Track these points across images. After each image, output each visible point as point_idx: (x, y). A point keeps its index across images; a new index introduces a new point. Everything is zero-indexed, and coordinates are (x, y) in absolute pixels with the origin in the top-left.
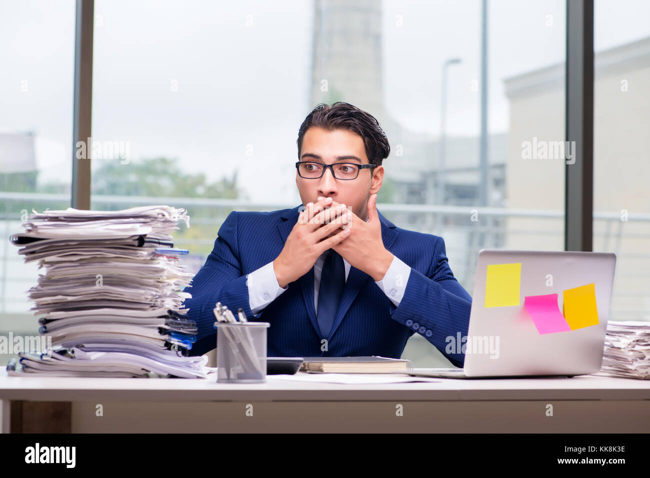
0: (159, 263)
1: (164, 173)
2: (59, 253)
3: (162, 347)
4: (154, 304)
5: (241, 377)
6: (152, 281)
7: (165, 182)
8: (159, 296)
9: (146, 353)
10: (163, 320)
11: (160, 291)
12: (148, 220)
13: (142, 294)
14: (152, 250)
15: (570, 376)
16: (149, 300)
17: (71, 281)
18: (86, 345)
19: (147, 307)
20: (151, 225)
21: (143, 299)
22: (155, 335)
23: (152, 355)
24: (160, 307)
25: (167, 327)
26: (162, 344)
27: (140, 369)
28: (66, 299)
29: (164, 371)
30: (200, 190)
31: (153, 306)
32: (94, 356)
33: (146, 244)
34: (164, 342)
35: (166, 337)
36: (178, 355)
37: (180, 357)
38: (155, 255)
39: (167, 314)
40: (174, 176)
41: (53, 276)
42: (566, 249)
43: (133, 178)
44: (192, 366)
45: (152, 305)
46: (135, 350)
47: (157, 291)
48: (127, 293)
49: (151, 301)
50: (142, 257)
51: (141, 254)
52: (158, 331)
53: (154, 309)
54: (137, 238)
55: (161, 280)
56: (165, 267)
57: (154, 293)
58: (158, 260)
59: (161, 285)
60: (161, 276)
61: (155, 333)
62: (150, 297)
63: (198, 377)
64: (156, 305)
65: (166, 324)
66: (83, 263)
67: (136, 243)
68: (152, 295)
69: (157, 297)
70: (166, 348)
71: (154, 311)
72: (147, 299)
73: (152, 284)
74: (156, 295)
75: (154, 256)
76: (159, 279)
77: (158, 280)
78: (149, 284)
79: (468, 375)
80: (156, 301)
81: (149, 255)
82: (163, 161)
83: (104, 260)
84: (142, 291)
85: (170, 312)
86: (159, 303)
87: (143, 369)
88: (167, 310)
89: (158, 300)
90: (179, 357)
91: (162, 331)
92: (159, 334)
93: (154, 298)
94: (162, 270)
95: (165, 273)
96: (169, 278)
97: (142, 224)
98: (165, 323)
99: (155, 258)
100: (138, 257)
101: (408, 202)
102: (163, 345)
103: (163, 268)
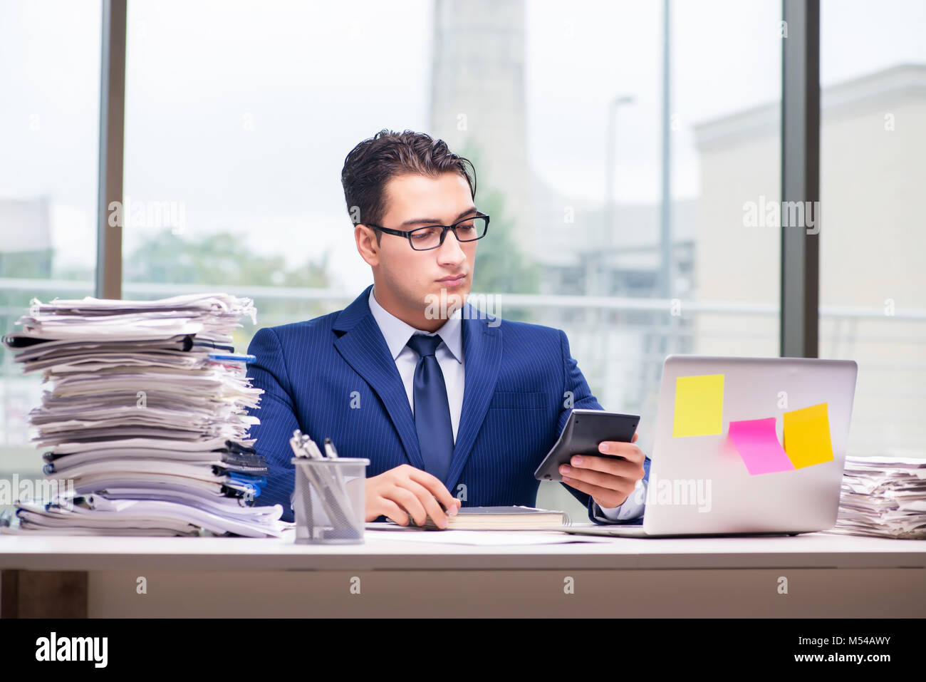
0: (213, 374)
1: (228, 253)
2: (72, 360)
3: (218, 493)
4: (207, 432)
5: (328, 536)
6: (203, 399)
7: (229, 266)
8: (213, 421)
9: (195, 501)
10: (220, 455)
11: (215, 415)
12: (198, 313)
13: (189, 419)
14: (204, 356)
15: (793, 534)
16: (199, 427)
17: (89, 400)
18: (110, 491)
19: (197, 436)
20: (201, 320)
21: (192, 425)
22: (208, 476)
23: (203, 504)
24: (215, 437)
25: (224, 465)
26: (218, 488)
27: (187, 524)
28: (82, 425)
29: (221, 528)
30: (278, 277)
31: (205, 436)
32: (121, 505)
33: (194, 348)
34: (221, 487)
35: (223, 479)
36: (240, 505)
37: (243, 507)
38: (208, 363)
39: (224, 446)
40: (242, 258)
41: (64, 393)
42: (783, 354)
43: (185, 260)
44: (260, 520)
45: (204, 434)
46: (180, 498)
47: (210, 415)
48: (167, 417)
49: (202, 428)
50: (190, 365)
51: (188, 361)
52: (212, 470)
53: (206, 440)
54: (182, 338)
55: (216, 398)
56: (222, 381)
57: (206, 417)
58: (213, 370)
59: (216, 405)
60: (216, 393)
61: (208, 474)
62: (201, 423)
63: (269, 536)
64: (208, 434)
65: (224, 461)
66: (105, 373)
67: (181, 346)
68: (203, 419)
69: (210, 422)
70: (223, 494)
71: (207, 442)
72: (196, 425)
73: (203, 404)
74: (208, 420)
75: (206, 365)
76: (213, 396)
77: (212, 398)
78: (200, 404)
79: (649, 532)
80: (209, 428)
81: (200, 363)
82: (226, 237)
83: (135, 370)
84: (189, 414)
85: (229, 443)
86: (213, 431)
87: (191, 525)
88: (224, 441)
89: (211, 426)
90: (241, 508)
91: (217, 470)
92: (213, 475)
93: (207, 423)
94: (218, 385)
95: (222, 389)
96: (227, 395)
97: (189, 319)
98: (221, 459)
99: (207, 367)
100: (184, 365)
101: (562, 293)
102: (219, 491)
103: (219, 382)
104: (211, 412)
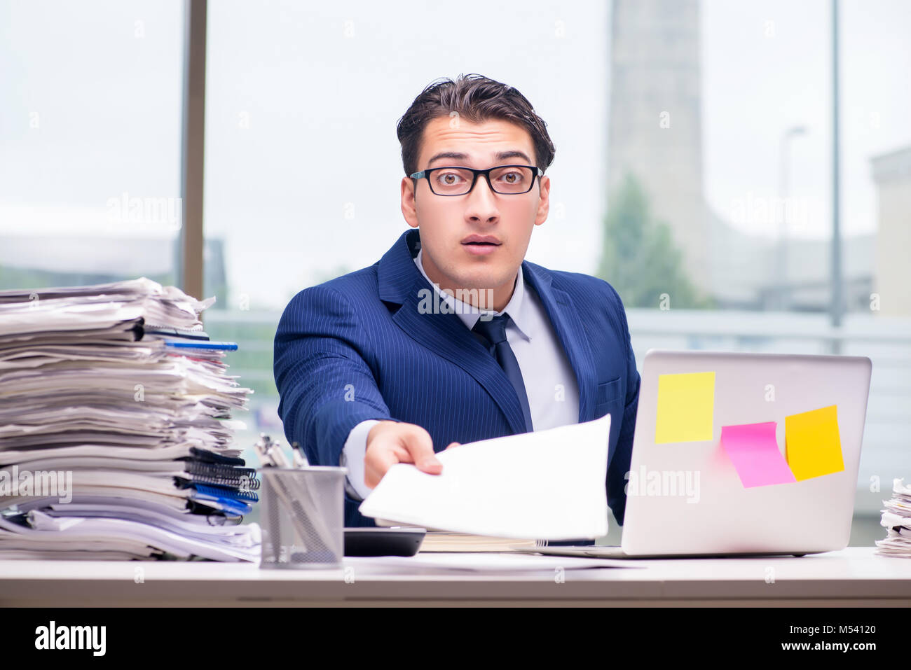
0: (173, 368)
3: (182, 510)
4: (168, 437)
5: (297, 559)
6: (161, 397)
8: (175, 423)
9: (153, 519)
10: (183, 464)
11: (177, 415)
13: (146, 421)
14: (158, 345)
16: (158, 430)
18: (55, 507)
19: (155, 442)
21: (148, 429)
22: (168, 489)
23: (165, 523)
24: (177, 443)
25: (188, 476)
26: (183, 504)
27: (144, 546)
28: (22, 430)
29: (186, 551)
31: (167, 441)
32: (65, 524)
33: (146, 337)
34: (186, 502)
35: (188, 493)
36: (210, 523)
37: (213, 525)
38: (167, 354)
39: (188, 454)
41: (1, 394)
44: (231, 541)
45: (165, 439)
46: (137, 515)
47: (170, 415)
48: (120, 419)
49: (161, 432)
50: (144, 358)
51: (141, 353)
52: (173, 482)
53: (167, 446)
54: (131, 326)
55: (177, 396)
56: (184, 375)
57: (166, 418)
58: (173, 362)
59: (178, 404)
60: (177, 389)
61: (169, 487)
62: (160, 425)
63: (242, 561)
64: (170, 439)
65: (187, 471)
66: (45, 370)
67: (130, 335)
68: (163, 421)
69: (172, 425)
70: (188, 511)
71: (168, 449)
72: (154, 428)
73: (162, 403)
74: (169, 422)
75: (163, 356)
76: (174, 394)
77: (173, 396)
78: (157, 403)
80: (171, 432)
81: (155, 354)
83: (80, 366)
84: (145, 416)
85: (194, 450)
86: (174, 436)
87: (149, 547)
88: (188, 448)
89: (173, 430)
90: (210, 527)
91: (179, 482)
92: (175, 488)
93: (167, 426)
94: (179, 380)
95: (184, 384)
96: (190, 392)
98: (184, 469)
99: (166, 358)
100: (136, 359)
102: (184, 506)
103: (180, 376)
104: (172, 412)
